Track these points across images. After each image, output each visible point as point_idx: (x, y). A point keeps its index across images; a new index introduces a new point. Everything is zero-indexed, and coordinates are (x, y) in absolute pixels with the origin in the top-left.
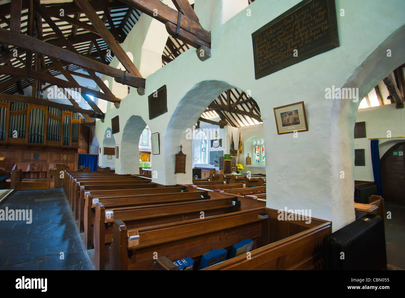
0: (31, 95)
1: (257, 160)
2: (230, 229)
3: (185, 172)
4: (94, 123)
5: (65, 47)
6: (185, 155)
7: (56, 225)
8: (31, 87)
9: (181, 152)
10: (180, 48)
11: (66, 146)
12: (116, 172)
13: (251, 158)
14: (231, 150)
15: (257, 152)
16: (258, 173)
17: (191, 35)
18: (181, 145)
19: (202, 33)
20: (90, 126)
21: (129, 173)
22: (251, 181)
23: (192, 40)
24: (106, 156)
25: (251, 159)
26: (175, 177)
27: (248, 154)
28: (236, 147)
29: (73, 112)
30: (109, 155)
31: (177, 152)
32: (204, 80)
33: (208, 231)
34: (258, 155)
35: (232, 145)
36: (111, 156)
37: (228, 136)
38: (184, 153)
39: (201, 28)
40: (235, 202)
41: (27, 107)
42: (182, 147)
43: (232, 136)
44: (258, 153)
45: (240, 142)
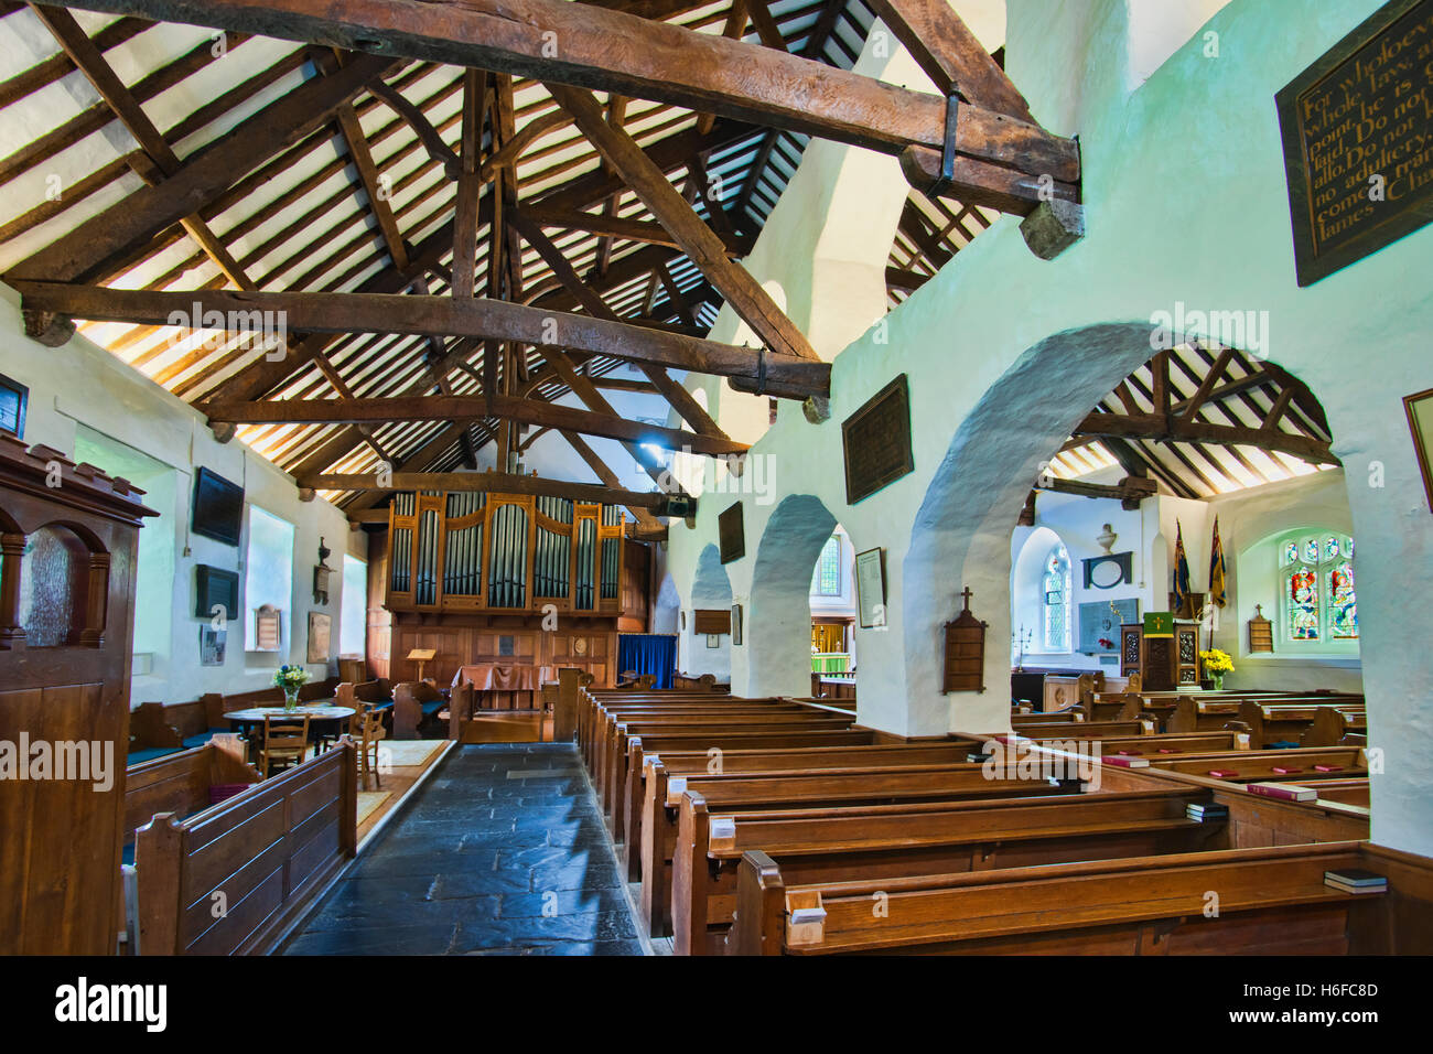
0: (494, 469)
1: (1302, 631)
2: (1183, 920)
3: (980, 689)
4: (664, 535)
5: (581, 307)
6: (983, 626)
7: (563, 852)
8: (493, 445)
9: (966, 614)
10: (949, 228)
11: (584, 612)
12: (735, 692)
13: (1270, 623)
14: (1173, 597)
15: (1302, 594)
16: (1314, 690)
17: (999, 169)
18: (967, 589)
19: (1045, 152)
20: (651, 544)
21: (775, 695)
22: (1272, 722)
23: (1003, 190)
24: (702, 638)
25: (1273, 625)
26: (945, 708)
27: (1258, 607)
28: (1198, 580)
29: (603, 505)
30: (710, 636)
31: (948, 614)
32: (1056, 330)
33: (1086, 917)
34: (1309, 605)
35: (1181, 572)
36: (716, 636)
37: (1160, 536)
38: (978, 615)
39: (1039, 136)
40: (1201, 809)
41: (485, 504)
42: (971, 594)
43: (1179, 537)
44: (1309, 600)
45: (1214, 560)
